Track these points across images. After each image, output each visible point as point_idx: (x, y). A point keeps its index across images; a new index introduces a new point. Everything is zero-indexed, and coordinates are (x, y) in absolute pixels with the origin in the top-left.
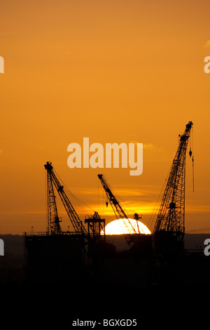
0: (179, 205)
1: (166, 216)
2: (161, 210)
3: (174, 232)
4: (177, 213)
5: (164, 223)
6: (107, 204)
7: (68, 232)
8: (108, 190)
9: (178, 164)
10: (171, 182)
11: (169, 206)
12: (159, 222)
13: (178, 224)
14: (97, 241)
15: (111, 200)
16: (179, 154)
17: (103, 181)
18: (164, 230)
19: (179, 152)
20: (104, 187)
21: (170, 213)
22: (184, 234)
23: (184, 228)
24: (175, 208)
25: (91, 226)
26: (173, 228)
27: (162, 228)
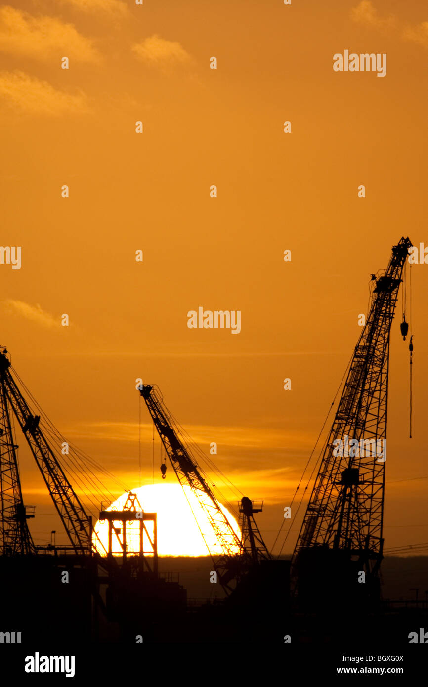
0: (369, 477)
1: (331, 507)
2: (317, 490)
3: (355, 552)
4: (361, 499)
5: (325, 526)
6: (164, 469)
7: (51, 547)
8: (166, 431)
9: (370, 358)
10: (348, 410)
11: (339, 478)
12: (311, 524)
13: (365, 531)
14: (135, 575)
15: (175, 457)
16: (372, 330)
17: (153, 405)
18: (326, 545)
19: (373, 325)
20: (156, 421)
21: (343, 497)
22: (380, 556)
23: (382, 541)
24: (358, 483)
25: (118, 531)
26: (349, 541)
27: (320, 540)
